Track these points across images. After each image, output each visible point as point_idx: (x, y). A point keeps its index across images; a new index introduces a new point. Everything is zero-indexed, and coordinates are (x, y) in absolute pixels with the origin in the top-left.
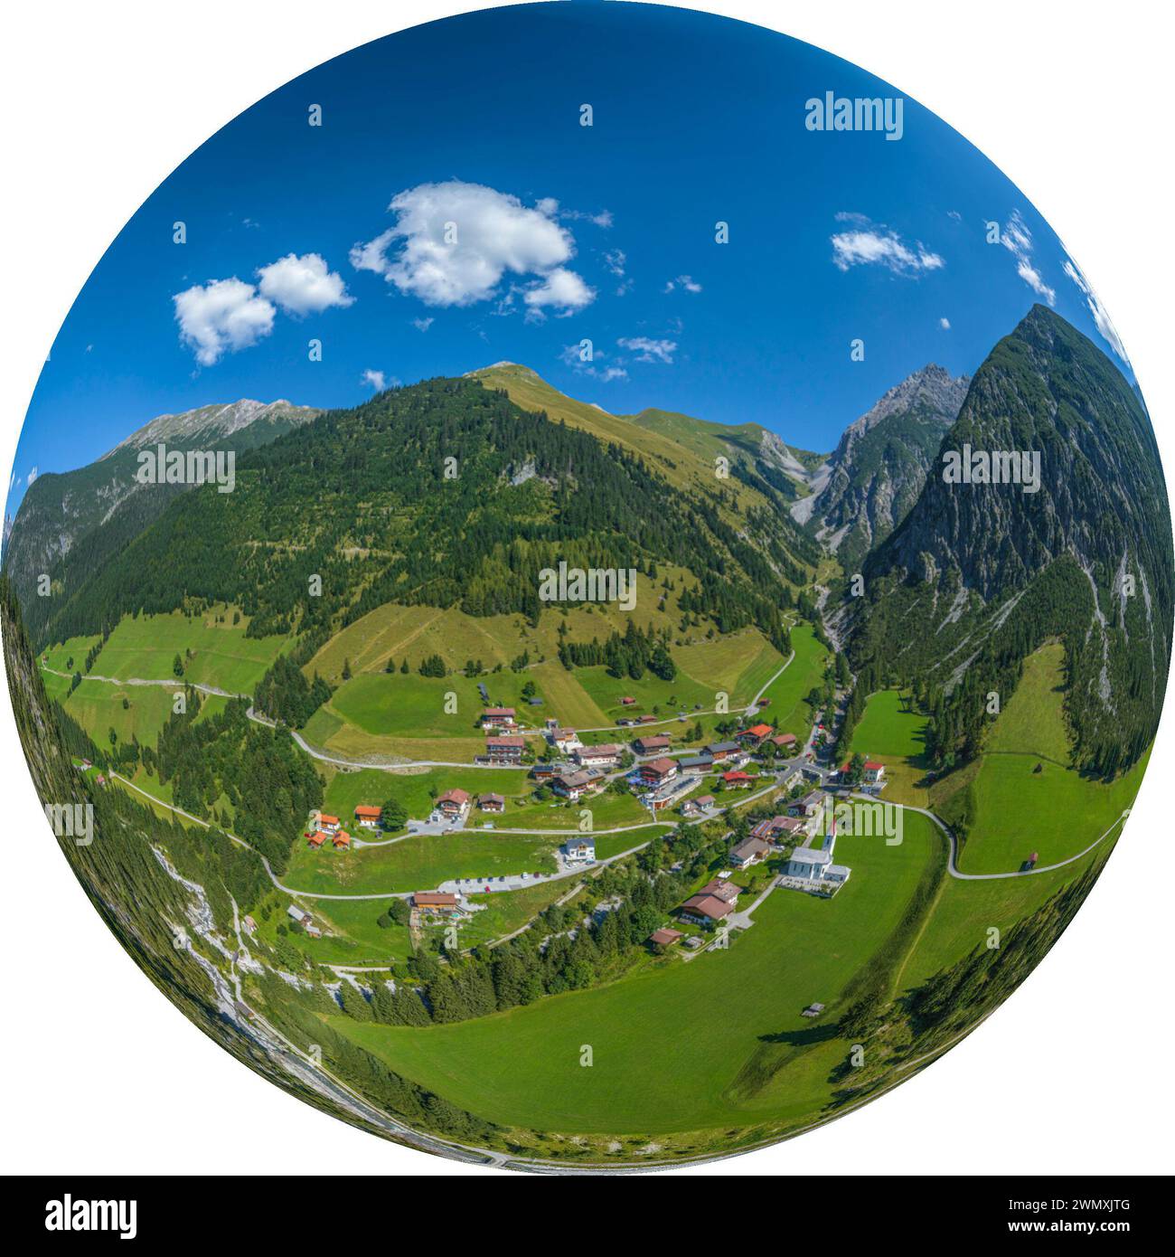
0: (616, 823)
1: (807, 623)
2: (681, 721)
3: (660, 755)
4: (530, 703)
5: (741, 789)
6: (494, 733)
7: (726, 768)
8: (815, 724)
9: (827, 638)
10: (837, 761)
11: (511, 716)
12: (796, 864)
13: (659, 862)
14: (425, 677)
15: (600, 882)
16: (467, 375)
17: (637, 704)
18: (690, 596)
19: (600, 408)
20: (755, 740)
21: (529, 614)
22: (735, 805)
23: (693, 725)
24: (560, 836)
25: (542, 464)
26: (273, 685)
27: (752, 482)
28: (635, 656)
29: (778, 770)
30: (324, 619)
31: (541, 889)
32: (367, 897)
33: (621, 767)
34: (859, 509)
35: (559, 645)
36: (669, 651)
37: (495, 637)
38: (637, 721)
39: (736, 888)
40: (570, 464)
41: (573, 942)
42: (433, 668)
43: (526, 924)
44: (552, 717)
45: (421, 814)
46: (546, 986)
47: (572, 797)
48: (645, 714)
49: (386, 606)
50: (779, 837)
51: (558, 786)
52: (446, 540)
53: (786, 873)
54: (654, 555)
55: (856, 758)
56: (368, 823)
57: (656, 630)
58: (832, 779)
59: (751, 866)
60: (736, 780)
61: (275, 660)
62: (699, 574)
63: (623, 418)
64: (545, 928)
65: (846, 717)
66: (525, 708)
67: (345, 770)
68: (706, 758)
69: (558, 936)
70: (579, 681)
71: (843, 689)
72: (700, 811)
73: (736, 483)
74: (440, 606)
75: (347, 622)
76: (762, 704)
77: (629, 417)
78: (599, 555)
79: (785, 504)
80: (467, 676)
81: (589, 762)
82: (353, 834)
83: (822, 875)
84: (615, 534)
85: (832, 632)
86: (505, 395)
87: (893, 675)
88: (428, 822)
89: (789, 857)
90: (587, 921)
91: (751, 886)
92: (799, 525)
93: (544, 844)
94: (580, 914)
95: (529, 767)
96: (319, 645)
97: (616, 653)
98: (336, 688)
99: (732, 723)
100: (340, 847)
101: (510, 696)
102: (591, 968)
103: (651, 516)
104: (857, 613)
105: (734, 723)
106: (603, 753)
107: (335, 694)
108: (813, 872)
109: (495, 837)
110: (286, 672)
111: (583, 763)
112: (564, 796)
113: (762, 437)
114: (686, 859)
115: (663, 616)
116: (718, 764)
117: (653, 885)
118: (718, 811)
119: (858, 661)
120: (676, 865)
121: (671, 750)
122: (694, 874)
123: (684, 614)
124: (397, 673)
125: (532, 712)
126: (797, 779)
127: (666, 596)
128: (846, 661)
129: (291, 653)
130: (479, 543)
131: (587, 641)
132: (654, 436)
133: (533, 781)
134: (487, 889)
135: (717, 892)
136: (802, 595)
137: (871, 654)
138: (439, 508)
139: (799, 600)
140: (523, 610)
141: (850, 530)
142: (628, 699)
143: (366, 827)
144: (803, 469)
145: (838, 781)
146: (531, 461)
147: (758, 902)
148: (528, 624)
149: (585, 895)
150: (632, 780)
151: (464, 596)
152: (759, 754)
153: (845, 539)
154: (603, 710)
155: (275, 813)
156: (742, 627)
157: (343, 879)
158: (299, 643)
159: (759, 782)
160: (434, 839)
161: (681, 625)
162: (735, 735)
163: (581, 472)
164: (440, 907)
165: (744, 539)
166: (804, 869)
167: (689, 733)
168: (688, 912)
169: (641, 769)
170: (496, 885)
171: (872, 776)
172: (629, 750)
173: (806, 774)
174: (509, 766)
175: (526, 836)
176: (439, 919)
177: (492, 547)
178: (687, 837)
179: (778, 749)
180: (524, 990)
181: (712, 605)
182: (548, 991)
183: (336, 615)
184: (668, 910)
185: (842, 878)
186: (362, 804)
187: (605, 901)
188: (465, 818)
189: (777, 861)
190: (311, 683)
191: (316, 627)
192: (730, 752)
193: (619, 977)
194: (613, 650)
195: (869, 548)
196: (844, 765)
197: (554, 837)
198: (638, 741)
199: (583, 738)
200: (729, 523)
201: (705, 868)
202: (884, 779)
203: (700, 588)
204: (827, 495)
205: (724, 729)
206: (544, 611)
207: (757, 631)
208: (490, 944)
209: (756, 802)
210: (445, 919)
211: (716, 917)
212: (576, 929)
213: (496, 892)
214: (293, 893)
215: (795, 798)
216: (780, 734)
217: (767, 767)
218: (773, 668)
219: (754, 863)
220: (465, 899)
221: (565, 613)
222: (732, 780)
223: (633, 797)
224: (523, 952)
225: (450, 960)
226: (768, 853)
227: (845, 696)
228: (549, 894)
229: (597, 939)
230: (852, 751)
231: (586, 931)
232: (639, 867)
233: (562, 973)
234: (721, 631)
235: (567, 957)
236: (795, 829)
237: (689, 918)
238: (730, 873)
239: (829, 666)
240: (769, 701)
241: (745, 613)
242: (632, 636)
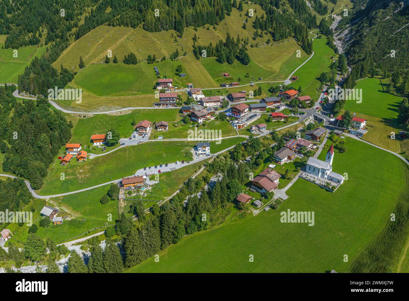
1: (323, 37)
2: (251, 85)
3: (241, 102)
4: (180, 76)
5: (280, 122)
6: (163, 91)
7: (273, 110)
8: (323, 92)
9: (335, 46)
10: (335, 114)
11: (171, 83)
12: (310, 167)
13: (240, 156)
14: (126, 64)
15: (212, 165)
17: (230, 76)
18: (259, 20)
20: (288, 97)
21: (178, 31)
22: (277, 130)
23: (257, 88)
24: (194, 142)
26: (32, 75)
28: (230, 52)
29: (300, 114)
30: (63, 35)
31: (185, 170)
32: (95, 187)
33: (222, 107)
35: (193, 47)
36: (247, 50)
37: (161, 42)
38: (230, 84)
39: (278, 174)
41: (200, 200)
42: (131, 60)
43: (177, 190)
44: (190, 83)
45: (127, 135)
46: (186, 229)
47: (199, 122)
48: (234, 81)
49: (100, 26)
50: (300, 149)
51: (193, 116)
53: (305, 171)
55: (347, 113)
56: (98, 144)
57: (241, 39)
58: (331, 123)
59: (285, 163)
60: (278, 117)
61: (31, 60)
62: (265, 8)
64: (186, 191)
66: (177, 78)
67: (85, 117)
68: (263, 105)
69: (193, 196)
70: (203, 65)
71: (341, 74)
72: (260, 131)
74: (132, 27)
75: (78, 37)
76: (293, 79)
80: (148, 63)
81: (208, 105)
82: (89, 151)
83: (326, 176)
85: (338, 42)
87: (379, 70)
88: (130, 139)
89: (306, 162)
90: (206, 187)
91: (286, 174)
93: (186, 146)
94: (203, 183)
95: (180, 108)
96: (62, 50)
97: (221, 51)
98: (76, 73)
99: (276, 88)
100: (81, 161)
101: (170, 73)
104: (357, 31)
105: (278, 88)
106: (214, 100)
107: (75, 77)
108: (320, 174)
109: (164, 143)
111: (205, 105)
112: (196, 121)
114: (253, 155)
115: (245, 32)
116: (269, 108)
117: (237, 168)
118: (268, 132)
119: (354, 60)
120: (248, 158)
121: (246, 100)
122: (257, 164)
123: (255, 30)
124: (111, 63)
125: (181, 81)
126: (310, 120)
127: (246, 21)
128: (346, 59)
129: (43, 56)
131: (207, 44)
133: (181, 114)
134: (160, 171)
135: (268, 175)
136: (323, 21)
137: (363, 56)
139: (321, 23)
140: (175, 29)
142: (226, 74)
143: (97, 146)
145: (335, 125)
147: (290, 185)
148: (178, 36)
149: (206, 172)
150: (227, 114)
151: (144, 21)
152: (290, 105)
154: (214, 79)
155: (37, 149)
156: (286, 38)
157: (82, 179)
158: (47, 49)
159: (289, 119)
160: (133, 147)
161: (253, 36)
162: (278, 94)
164: (136, 184)
166: (315, 170)
167: (255, 91)
168: (254, 185)
169: (232, 108)
170: (164, 169)
172: (226, 99)
173: (316, 118)
174: (170, 107)
175: (178, 142)
176: (134, 192)
178: (252, 144)
179: (300, 103)
180: (175, 233)
181: (270, 26)
182: (187, 233)
183: (70, 32)
184: (245, 183)
185: (339, 181)
186: (95, 134)
187: (215, 176)
188: (149, 135)
189: (299, 163)
190: (59, 72)
191: (58, 40)
192: (275, 102)
193: (222, 223)
194: (220, 49)
196: (339, 116)
197: (191, 142)
198: (231, 94)
199: (205, 93)
201: (262, 161)
202: (365, 128)
205: (272, 91)
206: (185, 29)
207: (294, 40)
208: (160, 203)
209: (288, 129)
210: (138, 191)
211: (269, 190)
212: (201, 192)
213: (164, 172)
214: (47, 198)
215: (309, 130)
216: (302, 95)
217: (294, 112)
218: (301, 61)
219: (287, 162)
220: (148, 178)
221: (196, 30)
222: (276, 117)
223: (228, 122)
224: (175, 207)
225: (138, 218)
226: (294, 157)
227: (342, 78)
228: (189, 172)
229: (211, 198)
230: (344, 109)
231: (206, 193)
232: (231, 158)
233: (194, 219)
234: (274, 40)
235: (196, 209)
236: (309, 146)
237: (255, 189)
238: (275, 165)
239: (334, 61)
240: (297, 78)
241: (288, 30)
242: (229, 43)
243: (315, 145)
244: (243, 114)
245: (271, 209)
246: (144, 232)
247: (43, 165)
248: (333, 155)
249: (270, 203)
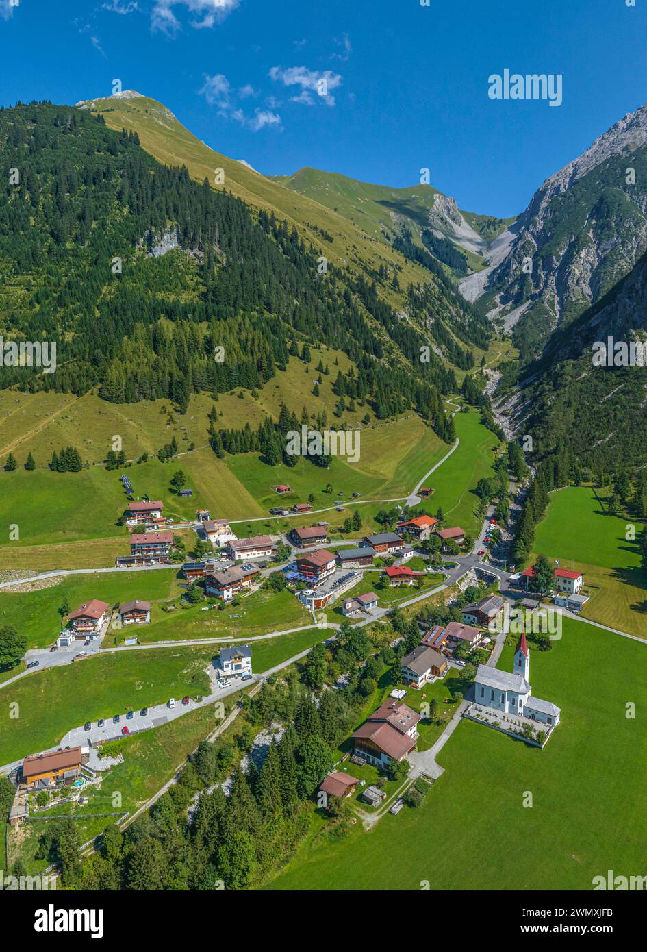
0: (274, 626)
1: (472, 409)
2: (338, 510)
3: (318, 547)
4: (180, 495)
5: (405, 587)
6: (139, 530)
7: (388, 562)
8: (486, 518)
9: (497, 426)
10: (518, 563)
11: (159, 510)
12: (484, 688)
13: (323, 674)
14: (56, 473)
15: (257, 704)
16: (83, 104)
17: (292, 491)
18: (345, 380)
19: (249, 166)
20: (418, 533)
21: (176, 401)
22: (401, 606)
23: (351, 515)
24: (213, 646)
25: (185, 233)
27: (417, 256)
29: (447, 568)
31: (192, 721)
33: (277, 560)
34: (546, 282)
35: (210, 432)
37: (139, 424)
38: (292, 509)
39: (414, 714)
40: (217, 234)
41: (229, 799)
42: (67, 462)
43: (170, 777)
44: (203, 508)
45: (46, 641)
47: (225, 597)
48: (300, 502)
49: (1, 392)
50: (456, 649)
51: (211, 585)
52: (76, 317)
53: (473, 699)
54: (307, 337)
55: (541, 561)
57: (310, 415)
58: (513, 584)
59: (427, 684)
60: (401, 576)
62: (355, 358)
63: (275, 180)
64: (194, 780)
65: (523, 513)
66: (174, 500)
68: (366, 551)
69: (210, 792)
70: (231, 469)
71: (518, 481)
72: (364, 611)
73: (397, 258)
74: (73, 393)
76: (423, 493)
77: (283, 179)
78: (250, 337)
79: (453, 280)
80: (107, 468)
81: (244, 556)
83: (520, 710)
84: (266, 314)
85: (503, 419)
86: (135, 140)
87: (586, 470)
88: (54, 649)
89: (473, 677)
90: (244, 763)
91: (431, 712)
92: (468, 303)
93: (195, 658)
94: (236, 752)
95: (178, 566)
97: (269, 440)
99: (391, 513)
101: (156, 487)
102: (250, 845)
103: (305, 295)
104: (535, 399)
105: (394, 513)
106: (258, 545)
108: (507, 704)
109: (137, 655)
111: (237, 558)
112: (217, 596)
113: (433, 201)
114: (352, 669)
115: (317, 400)
116: (379, 557)
117: (318, 706)
118: (382, 612)
120: (342, 679)
121: (329, 542)
122: (363, 692)
123: (339, 399)
124: (20, 470)
125: (182, 504)
126: (469, 580)
127: (320, 380)
128: (521, 451)
130: (117, 322)
131: (238, 427)
132: (308, 202)
133: (183, 581)
134: (125, 730)
135: (391, 718)
136: (468, 379)
137: (553, 445)
138: (65, 279)
139: (465, 385)
140: (170, 396)
141: (531, 308)
142: (283, 487)
144: (479, 238)
145: (522, 587)
146: (172, 229)
147: (444, 738)
148: (177, 411)
149: (242, 723)
150: (289, 575)
151: (102, 381)
152: (424, 548)
153: (524, 317)
154: (256, 498)
156: (401, 412)
159: (425, 580)
160: (60, 670)
161: (335, 410)
162: (395, 526)
163: (230, 244)
164: (60, 773)
165: (404, 320)
166: (494, 696)
167: (346, 522)
168: (361, 747)
169: (298, 562)
170: (137, 723)
171: (567, 586)
172: (285, 541)
173: (480, 574)
174: (156, 566)
175: (174, 650)
176: (55, 795)
177: (133, 327)
178: (350, 644)
179: (445, 544)
181: (368, 390)
184: (338, 742)
185: (550, 720)
187: (265, 731)
188: (102, 635)
189: (457, 681)
192: (391, 544)
193: (286, 861)
194: (266, 436)
195: (554, 328)
196: (527, 567)
197: (206, 647)
198: (294, 531)
199: (236, 530)
200: (389, 302)
201: (374, 683)
202: (584, 592)
203: (356, 371)
204: (505, 266)
205: (383, 519)
206: (192, 396)
207: (417, 417)
208: (123, 822)
209: (425, 603)
210: (65, 792)
211: (395, 757)
212: (232, 777)
213: (136, 732)
215: (470, 601)
216: (445, 527)
217: (433, 563)
218: (435, 456)
219: (430, 681)
220: (95, 752)
221: (215, 399)
222: (396, 576)
223: (290, 594)
224: (165, 828)
225: (62, 871)
226: (446, 669)
227: (521, 489)
228: (200, 727)
229: (256, 793)
230: (535, 552)
231: (244, 780)
232: (301, 681)
233: (214, 860)
234: (378, 417)
235: (220, 827)
236: (475, 640)
237: (363, 756)
238: (404, 692)
239: (500, 456)
240: (431, 491)
241: (404, 398)
242: (286, 422)
243: (487, 635)
244: (325, 574)
245: (406, 807)
248: (528, 658)
249: (401, 791)
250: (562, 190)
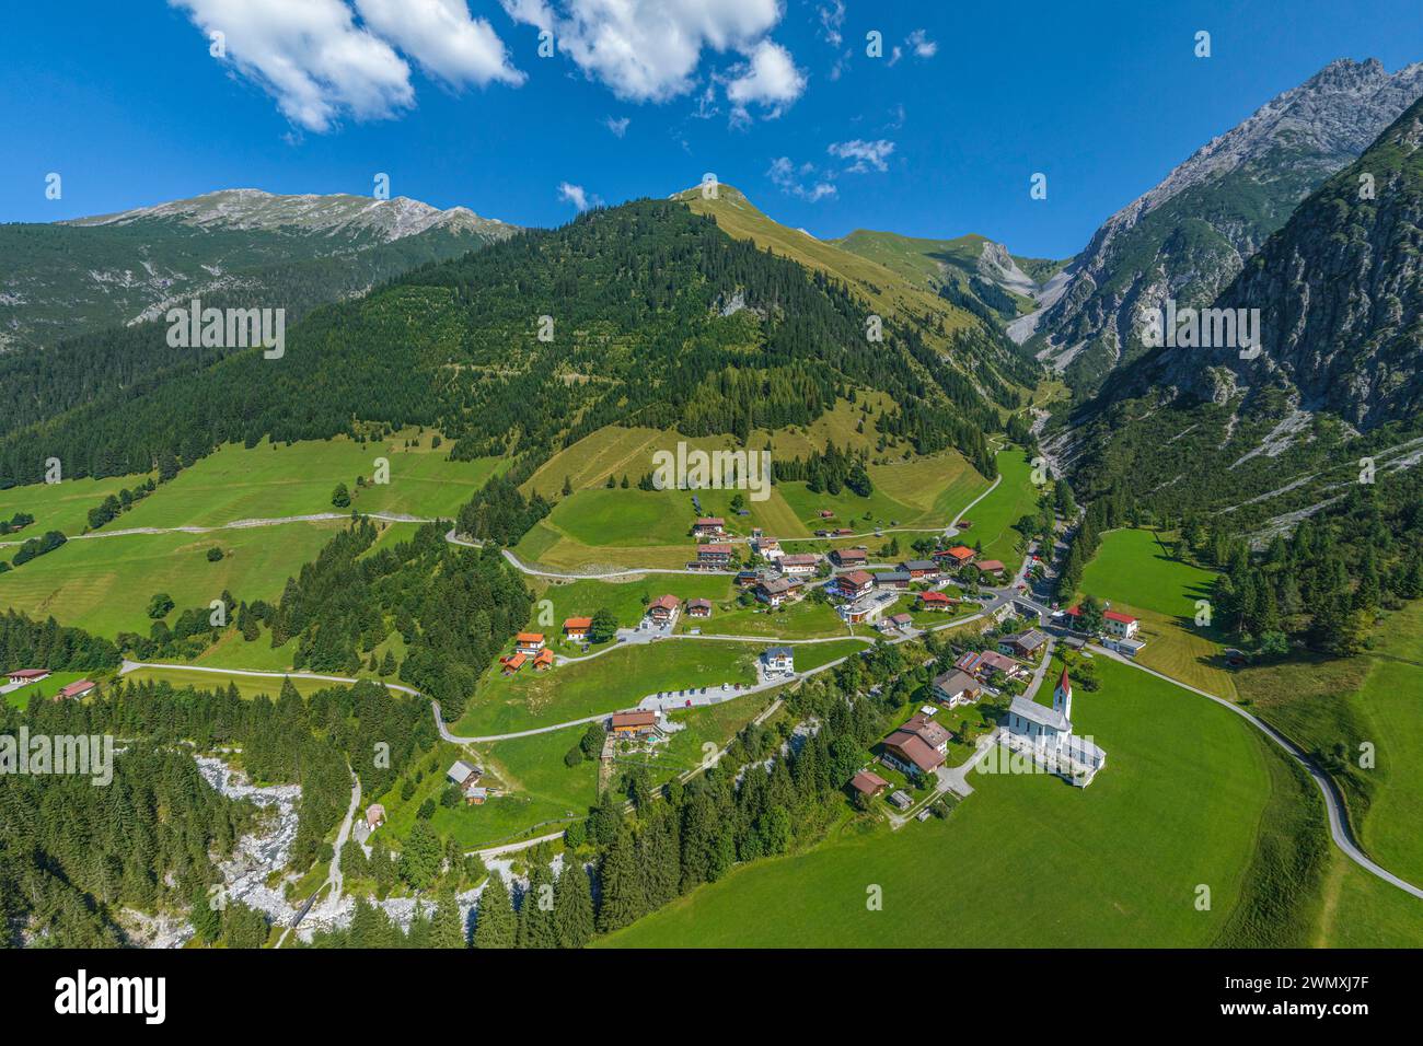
0: (815, 633)
1: (1017, 447)
2: (877, 536)
3: (857, 567)
4: (739, 514)
5: (941, 612)
6: (705, 541)
7: (924, 588)
8: (1028, 554)
10: (1062, 601)
11: (721, 525)
12: (1019, 719)
13: (857, 682)
14: (643, 491)
15: (797, 698)
16: (673, 197)
17: (835, 517)
18: (888, 419)
19: (806, 233)
20: (956, 562)
21: (738, 435)
22: (936, 629)
23: (889, 541)
24: (761, 644)
25: (750, 294)
26: (483, 505)
27: (964, 303)
28: (833, 473)
29: (984, 598)
30: (544, 441)
31: (741, 704)
32: (559, 727)
33: (819, 576)
34: (1105, 322)
36: (865, 469)
38: (834, 533)
39: (944, 731)
40: (777, 294)
41: (770, 776)
43: (722, 748)
44: (757, 527)
45: (632, 623)
46: (738, 846)
47: (773, 603)
48: (841, 527)
49: (607, 427)
50: (990, 676)
51: (761, 593)
52: (662, 367)
53: (1007, 727)
54: (854, 381)
55: (1089, 602)
56: (576, 636)
57: (854, 449)
58: (1055, 621)
59: (959, 705)
60: (935, 601)
61: (486, 481)
62: (898, 399)
63: (829, 243)
64: (741, 754)
65: (1070, 552)
66: (734, 518)
67: (559, 583)
68: (902, 575)
70: (783, 495)
71: (1065, 520)
72: (898, 630)
73: (944, 305)
74: (658, 428)
75: (568, 443)
76: (962, 526)
77: (836, 241)
78: (802, 381)
79: (1001, 324)
80: (682, 491)
81: (790, 570)
82: (557, 651)
83: (1059, 746)
84: (818, 361)
85: (1052, 457)
86: (713, 221)
87: (1148, 513)
88: (637, 630)
89: (1008, 706)
90: (784, 748)
91: (962, 732)
92: (1016, 346)
93: (746, 652)
94: (777, 737)
95: (735, 573)
96: (539, 464)
97: (816, 470)
98: (555, 504)
99: (928, 542)
100: (540, 668)
101: (719, 509)
102: (787, 819)
103: (853, 344)
104: (1088, 439)
105: (931, 542)
106: (802, 562)
107: (553, 510)
108: (1044, 737)
109: (700, 643)
110: (501, 492)
111: (784, 571)
112: (766, 602)
113: (982, 249)
114: (885, 681)
115: (860, 436)
116: (915, 583)
117: (851, 709)
118: (916, 632)
119: (1089, 492)
120: (874, 688)
121: (867, 564)
122: (894, 703)
123: (881, 435)
124: (618, 488)
125: (740, 522)
126: (1007, 612)
127: (864, 419)
128: (1070, 490)
129: (507, 474)
130: (693, 371)
131: (790, 459)
132: (859, 260)
133: (738, 586)
134: (688, 703)
135: (922, 732)
136: (1013, 419)
137: (1107, 486)
138: (655, 338)
139: (1009, 424)
140: (734, 431)
141: (1086, 347)
142: (827, 513)
143: (573, 642)
144: (1030, 281)
145: (1067, 625)
146: (739, 292)
147: (975, 758)
148: (738, 444)
149: (783, 713)
150: (829, 590)
151: (680, 418)
152: (960, 577)
153: (1079, 357)
154: (803, 521)
155: (466, 641)
156: (941, 449)
157: (536, 708)
158: (515, 462)
159: (960, 608)
160: (641, 647)
161: (877, 445)
162: (932, 554)
163: (788, 301)
164: (638, 729)
165: (948, 363)
166: (1031, 728)
167: (884, 548)
168: (891, 752)
169: (838, 580)
170: (698, 699)
171: (1119, 629)
172: (827, 560)
173: (1019, 608)
174: (717, 572)
175: (729, 643)
176: (634, 745)
177: (706, 375)
178: (881, 658)
179: (982, 575)
180: (714, 854)
181: (910, 428)
182: (739, 858)
183: (557, 436)
184: (869, 745)
185: (1092, 761)
186: (573, 616)
187: (803, 723)
188: (673, 624)
189: (991, 707)
190: (528, 501)
191: (535, 448)
192: (928, 571)
193: (818, 840)
194: (814, 466)
195: (1113, 367)
196: (1072, 607)
197: (755, 644)
198: (835, 552)
199: (784, 547)
200: (933, 347)
201: (906, 697)
202: (1138, 637)
203: (899, 411)
204: (1059, 308)
205: (921, 547)
206: (751, 431)
207: (958, 454)
208: (684, 777)
209: (959, 629)
210: (642, 744)
211: (923, 767)
212: (773, 758)
213: (696, 706)
214: (465, 742)
215: (1008, 633)
216: (984, 559)
217: (970, 592)
218: (975, 491)
219: (963, 703)
220: (664, 717)
221: (771, 434)
222: (931, 601)
223: (829, 607)
224: (717, 790)
225: (637, 806)
226: (979, 694)
227: (1068, 528)
228: (748, 711)
229: (794, 775)
230: (1081, 592)
231: (784, 763)
232: (837, 685)
233: (756, 824)
234: (918, 453)
235: (762, 799)
236: (1011, 671)
237: (893, 762)
238: (935, 710)
239: (1046, 494)
240: (970, 524)
241: (945, 436)
242: (831, 455)
243: (1024, 667)
244: (862, 593)
245: (934, 817)
246: (646, 843)
247: (470, 672)
248: (1070, 695)
249: (929, 801)
250: (1129, 226)
